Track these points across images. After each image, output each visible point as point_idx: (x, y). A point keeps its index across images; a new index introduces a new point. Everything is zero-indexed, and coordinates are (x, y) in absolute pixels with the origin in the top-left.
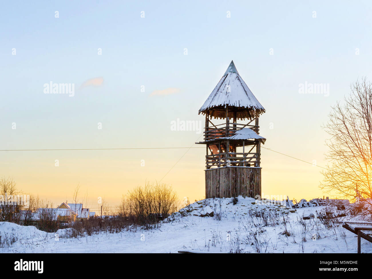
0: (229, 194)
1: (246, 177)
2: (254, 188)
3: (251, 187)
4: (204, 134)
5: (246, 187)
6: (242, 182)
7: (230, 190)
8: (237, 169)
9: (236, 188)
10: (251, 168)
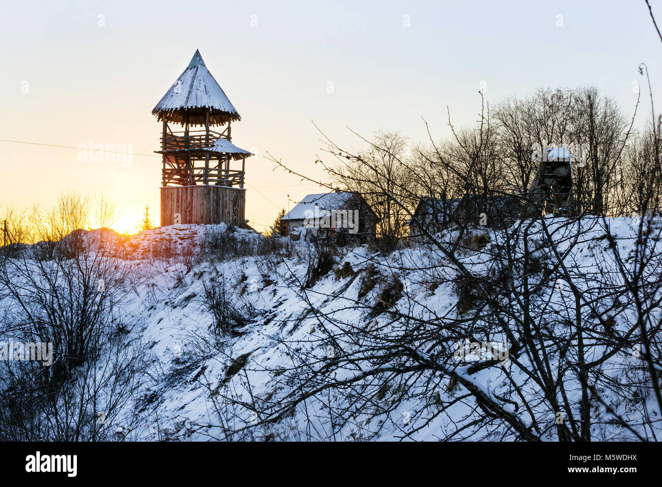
0: (210, 219)
1: (229, 200)
2: (237, 214)
3: (234, 212)
4: (161, 141)
5: (229, 212)
6: (225, 207)
7: (212, 215)
8: (219, 189)
9: (217, 213)
10: (234, 189)
